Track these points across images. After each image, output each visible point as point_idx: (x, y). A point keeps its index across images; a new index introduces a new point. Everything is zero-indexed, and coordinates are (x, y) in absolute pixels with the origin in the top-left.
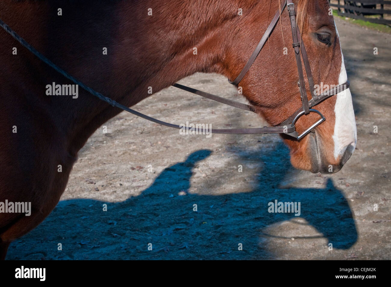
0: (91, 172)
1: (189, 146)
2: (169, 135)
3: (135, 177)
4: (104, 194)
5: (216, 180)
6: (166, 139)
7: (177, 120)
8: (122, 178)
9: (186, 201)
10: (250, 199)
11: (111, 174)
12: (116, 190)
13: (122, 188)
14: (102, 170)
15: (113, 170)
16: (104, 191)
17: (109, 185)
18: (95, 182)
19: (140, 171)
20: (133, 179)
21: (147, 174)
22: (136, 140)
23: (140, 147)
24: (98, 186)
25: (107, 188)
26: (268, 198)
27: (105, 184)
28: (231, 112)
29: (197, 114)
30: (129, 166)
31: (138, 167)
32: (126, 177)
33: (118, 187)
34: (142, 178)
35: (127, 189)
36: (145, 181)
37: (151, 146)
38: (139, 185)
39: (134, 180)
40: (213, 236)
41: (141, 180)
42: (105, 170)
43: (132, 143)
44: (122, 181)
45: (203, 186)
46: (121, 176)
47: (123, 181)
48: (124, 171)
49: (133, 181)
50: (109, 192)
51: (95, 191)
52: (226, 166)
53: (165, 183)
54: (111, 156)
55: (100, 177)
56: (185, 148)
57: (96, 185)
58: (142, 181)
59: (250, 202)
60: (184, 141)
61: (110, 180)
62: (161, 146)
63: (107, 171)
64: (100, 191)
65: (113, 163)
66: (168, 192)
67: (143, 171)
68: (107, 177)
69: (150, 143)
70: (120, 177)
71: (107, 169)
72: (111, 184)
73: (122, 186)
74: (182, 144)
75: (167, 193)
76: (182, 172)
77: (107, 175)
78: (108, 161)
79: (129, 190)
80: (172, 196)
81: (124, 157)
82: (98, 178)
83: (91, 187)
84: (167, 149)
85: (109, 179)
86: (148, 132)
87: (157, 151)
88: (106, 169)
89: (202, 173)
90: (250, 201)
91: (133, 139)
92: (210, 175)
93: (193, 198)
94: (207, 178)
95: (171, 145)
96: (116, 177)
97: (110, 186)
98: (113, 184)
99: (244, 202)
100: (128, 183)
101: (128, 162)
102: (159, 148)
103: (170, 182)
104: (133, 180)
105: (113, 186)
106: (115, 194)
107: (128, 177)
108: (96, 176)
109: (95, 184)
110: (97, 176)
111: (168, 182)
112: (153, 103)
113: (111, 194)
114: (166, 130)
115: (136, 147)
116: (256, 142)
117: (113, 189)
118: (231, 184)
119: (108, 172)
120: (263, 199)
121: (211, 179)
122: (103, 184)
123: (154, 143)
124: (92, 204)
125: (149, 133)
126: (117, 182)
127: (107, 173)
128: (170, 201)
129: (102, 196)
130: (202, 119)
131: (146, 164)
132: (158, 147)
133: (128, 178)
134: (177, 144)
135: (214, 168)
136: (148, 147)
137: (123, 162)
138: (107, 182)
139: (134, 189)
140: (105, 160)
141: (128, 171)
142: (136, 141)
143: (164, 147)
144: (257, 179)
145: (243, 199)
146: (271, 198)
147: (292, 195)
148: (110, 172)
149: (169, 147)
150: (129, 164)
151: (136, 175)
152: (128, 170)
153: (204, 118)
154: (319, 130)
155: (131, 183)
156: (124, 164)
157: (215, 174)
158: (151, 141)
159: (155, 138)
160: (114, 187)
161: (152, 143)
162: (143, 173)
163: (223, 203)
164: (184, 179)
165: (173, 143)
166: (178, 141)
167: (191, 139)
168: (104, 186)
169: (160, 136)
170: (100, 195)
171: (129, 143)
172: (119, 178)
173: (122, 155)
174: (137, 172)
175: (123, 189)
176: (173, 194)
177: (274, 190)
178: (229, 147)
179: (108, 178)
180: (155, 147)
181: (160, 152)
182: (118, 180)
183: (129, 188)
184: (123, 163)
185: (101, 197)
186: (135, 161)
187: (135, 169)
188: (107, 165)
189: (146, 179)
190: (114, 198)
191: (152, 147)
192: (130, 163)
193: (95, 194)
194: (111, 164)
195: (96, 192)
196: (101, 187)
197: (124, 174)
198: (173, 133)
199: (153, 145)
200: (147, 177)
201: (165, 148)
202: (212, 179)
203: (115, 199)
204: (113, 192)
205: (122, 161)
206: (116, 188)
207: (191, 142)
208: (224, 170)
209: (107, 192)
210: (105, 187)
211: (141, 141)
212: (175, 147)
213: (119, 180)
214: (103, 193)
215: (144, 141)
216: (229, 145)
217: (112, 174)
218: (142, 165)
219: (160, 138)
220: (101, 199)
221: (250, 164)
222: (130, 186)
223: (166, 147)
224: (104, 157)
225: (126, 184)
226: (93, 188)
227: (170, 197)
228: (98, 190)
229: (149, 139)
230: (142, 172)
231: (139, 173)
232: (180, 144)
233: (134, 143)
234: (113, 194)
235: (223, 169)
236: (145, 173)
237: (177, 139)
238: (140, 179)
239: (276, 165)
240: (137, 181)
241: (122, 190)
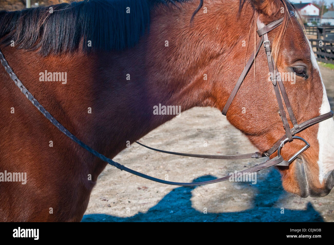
0: (105, 191)
1: (186, 170)
2: (170, 160)
3: (141, 195)
4: (115, 210)
5: (209, 199)
6: (167, 164)
7: (176, 148)
8: (130, 196)
9: (184, 217)
10: (238, 215)
11: (121, 192)
12: (125, 206)
13: (130, 205)
14: (114, 189)
15: (122, 190)
16: (115, 207)
17: (119, 202)
18: (107, 200)
19: (145, 191)
20: (139, 197)
21: (151, 194)
22: (142, 164)
23: (145, 170)
24: (110, 203)
25: (118, 205)
26: (253, 214)
27: (116, 201)
28: (222, 141)
29: (193, 143)
30: (136, 187)
31: (143, 187)
32: (133, 195)
33: (127, 204)
34: (147, 196)
35: (134, 205)
36: (150, 199)
37: (155, 169)
38: (144, 202)
39: (140, 198)
41: (146, 198)
42: (116, 189)
43: (138, 167)
44: (130, 199)
45: (198, 204)
46: (130, 194)
47: (131, 199)
48: (132, 190)
49: (139, 199)
50: (119, 208)
51: (108, 207)
52: (217, 187)
53: (166, 201)
54: (121, 177)
55: (112, 195)
56: (183, 171)
57: (108, 202)
58: (147, 199)
59: (238, 218)
60: (182, 166)
61: (120, 198)
62: (163, 169)
63: (118, 190)
64: (111, 207)
65: (122, 184)
66: (169, 209)
67: (148, 190)
68: (117, 196)
69: (154, 167)
70: (128, 196)
71: (118, 189)
72: (121, 201)
73: (130, 203)
74: (180, 168)
75: (168, 210)
76: (180, 192)
77: (117, 194)
78: (119, 182)
79: (136, 207)
80: (172, 212)
81: (132, 178)
82: (110, 196)
83: (104, 203)
84: (168, 172)
85: (119, 198)
86: (152, 158)
87: (159, 174)
88: (117, 188)
89: (197, 193)
90: (237, 217)
91: (139, 163)
92: (204, 195)
93: (190, 214)
94: (201, 197)
95: (171, 169)
96: (125, 195)
97: (120, 203)
98: (123, 202)
99: (233, 218)
100: (135, 200)
101: (135, 183)
102: (161, 171)
103: (170, 201)
104: (139, 198)
105: (123, 203)
106: (124, 210)
107: (135, 195)
108: (108, 194)
109: (108, 201)
110: (109, 195)
111: (169, 200)
112: (156, 133)
113: (121, 210)
114: (167, 156)
115: (142, 171)
116: (242, 167)
117: (122, 206)
118: (222, 202)
119: (118, 191)
120: (248, 215)
121: (205, 198)
122: (114, 202)
123: (157, 167)
124: (105, 218)
125: (153, 158)
126: (126, 200)
127: (118, 192)
128: (170, 216)
129: (114, 211)
130: (197, 147)
131: (150, 185)
132: (160, 171)
133: (135, 196)
134: (176, 168)
135: (207, 188)
136: (152, 170)
137: (131, 183)
138: (118, 199)
139: (140, 206)
140: (116, 181)
141: (135, 191)
142: (142, 165)
143: (166, 170)
144: (243, 198)
145: (232, 215)
146: (255, 214)
147: (273, 213)
148: (120, 191)
149: (169, 170)
150: (137, 185)
151: (142, 194)
152: (135, 189)
153: (199, 147)
154: (305, 156)
155: (137, 201)
156: (132, 184)
157: (208, 194)
158: (154, 165)
159: (158, 163)
160: (124, 204)
161: (155, 167)
162: (147, 193)
163: (215, 218)
164: (182, 198)
165: (173, 167)
166: (177, 165)
167: (188, 164)
168: (115, 203)
169: (162, 161)
170: (112, 210)
171: (136, 167)
172: (128, 197)
173: (130, 177)
174: (143, 191)
175: (131, 206)
176: (173, 210)
177: (258, 208)
178: (220, 171)
179: (119, 196)
180: (157, 170)
181: (162, 174)
182: (127, 198)
183: (136, 204)
184: (131, 184)
185: (112, 212)
186: (141, 182)
187: (141, 189)
188: (118, 186)
189: (150, 198)
190: (123, 213)
191: (155, 171)
192: (137, 183)
193: (108, 209)
194: (121, 185)
195: (109, 208)
196: (113, 204)
197: (132, 193)
198: (173, 159)
199: (156, 169)
200: (151, 195)
201: (166, 172)
202: (206, 198)
203: (124, 214)
204: (123, 208)
205: (130, 182)
206: (125, 205)
207: (188, 167)
208: (216, 191)
209: (118, 208)
210: (116, 204)
211: (146, 165)
212: (174, 171)
213: (128, 198)
214: (114, 209)
215: (149, 166)
216: (220, 169)
217: (122, 193)
218: (147, 186)
219: (162, 163)
220: (113, 214)
221: (238, 186)
222: (136, 203)
223: (167, 171)
224: (115, 178)
225: (133, 202)
226: (106, 204)
227: (170, 212)
228: (110, 207)
229: (152, 163)
230: (147, 192)
231: (145, 192)
232: (178, 168)
233: (140, 167)
234: (123, 209)
235: (215, 190)
236: (149, 193)
237: (176, 164)
238: (145, 198)
239: (259, 186)
240: (143, 199)
241: (130, 207)
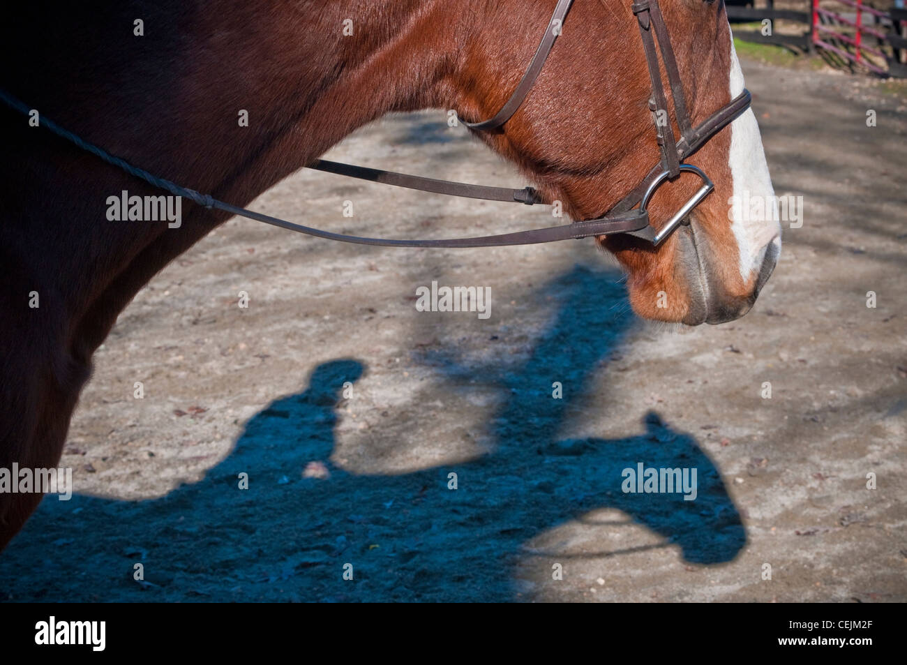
1: (318, 353)
2: (266, 326)
3: (185, 434)
4: (109, 480)
5: (395, 437)
6: (259, 336)
7: (282, 289)
8: (152, 437)
9: (322, 493)
10: (485, 483)
11: (123, 427)
12: (139, 468)
13: (154, 463)
14: (100, 418)
15: (128, 419)
16: (110, 472)
17: (121, 456)
18: (83, 451)
19: (198, 419)
20: (181, 439)
21: (216, 427)
22: (182, 341)
23: (194, 357)
24: (92, 460)
25: (116, 465)
26: (529, 479)
27: (110, 454)
28: (418, 265)
29: (333, 273)
30: (169, 407)
31: (191, 409)
32: (163, 435)
33: (146, 461)
34: (205, 437)
35: (168, 465)
36: (214, 444)
37: (223, 354)
38: (198, 453)
39: (184, 441)
40: (398, 581)
41: (202, 442)
42: (107, 418)
43: (172, 348)
44: (153, 445)
45: (361, 453)
46: (151, 432)
47: (157, 445)
48: (157, 419)
49: (182, 445)
50: (122, 475)
51: (86, 472)
52: (415, 402)
53: (265, 448)
54: (120, 381)
55: (96, 435)
56: (309, 358)
57: (86, 456)
58: (205, 444)
59: (485, 491)
60: (304, 341)
61: (123, 444)
62: (248, 354)
63: (114, 421)
64: (97, 472)
65: (126, 401)
66: (275, 471)
67: (207, 417)
68: (113, 437)
69: (220, 346)
70: (147, 437)
71: (113, 417)
72: (126, 454)
73: (153, 458)
74: (298, 348)
75: (271, 474)
76: (305, 419)
77: (113, 431)
78: (115, 396)
79: (173, 468)
80: (286, 479)
81: (154, 383)
82: (90, 438)
83: (73, 462)
84: (263, 361)
85: (120, 442)
86: (212, 320)
87: (237, 367)
88: (110, 415)
89: (356, 420)
90: (484, 487)
91: (173, 337)
92: (377, 425)
93: (340, 484)
94: (370, 432)
95: (272, 352)
96: (138, 435)
97: (124, 460)
98: (131, 454)
99: (470, 491)
100: (169, 449)
101: (167, 396)
102: (243, 359)
103: (276, 446)
104: (181, 442)
105: (132, 458)
106: (137, 478)
107: (169, 434)
108: (85, 433)
109: (84, 454)
110: (87, 435)
111: (272, 446)
112: (219, 247)
113: (127, 480)
114: (257, 314)
115: (184, 359)
116: (486, 340)
117: (131, 467)
118: (434, 447)
119: (116, 423)
120: (515, 483)
121: (381, 434)
122: (105, 455)
123: (229, 348)
124: (79, 507)
125: (215, 321)
126: (142, 449)
127: (113, 426)
128: (280, 493)
129: (105, 484)
130: (346, 283)
131: (212, 400)
132: (239, 357)
133: (168, 437)
134: (287, 348)
135: (386, 406)
136: (214, 358)
137: (152, 396)
138: (115, 448)
139: (185, 466)
140: (106, 392)
141: (167, 420)
142: (183, 343)
143: (256, 356)
144: (497, 432)
145: (466, 484)
146: (536, 479)
147: (588, 471)
148: (121, 423)
149: (267, 356)
150: (170, 402)
151: (188, 430)
152: (166, 416)
153: (349, 283)
155: (176, 450)
156: (156, 400)
157: (392, 423)
158: (220, 341)
159: (230, 335)
160: (135, 460)
161: (224, 346)
162: (204, 425)
163: (416, 494)
164: (313, 437)
165: (277, 345)
166: (289, 340)
167: (323, 336)
168: (109, 460)
169: (243, 329)
170: (98, 483)
171: (163, 349)
172: (146, 439)
173: (148, 378)
174: (192, 420)
175: (158, 465)
176: (287, 475)
177: (544, 460)
178: (419, 354)
179: (117, 438)
180: (231, 357)
181: (247, 368)
182: (143, 442)
183: (172, 462)
184: (152, 399)
185: (101, 486)
186: (183, 393)
187: (185, 414)
188: (113, 406)
189: (215, 439)
190: (136, 490)
191: (223, 358)
192: (171, 398)
193: (85, 479)
194: (121, 403)
195: (89, 475)
196: (102, 462)
197: (158, 427)
198: (275, 322)
199: (227, 353)
200: (216, 433)
201: (258, 360)
202: (384, 435)
203: (139, 493)
204: (133, 474)
205: (149, 395)
206: (140, 464)
207: (322, 343)
208: (413, 412)
209: (117, 473)
210: (112, 461)
211: (196, 343)
212: (284, 357)
213: (146, 443)
214: (106, 476)
215: (203, 343)
216: (420, 347)
217: (127, 428)
218: (202, 404)
219: (244, 334)
220: (103, 493)
221: (477, 395)
222: (174, 458)
223: (261, 357)
224: (102, 384)
225: (165, 453)
226: (78, 465)
227: (280, 482)
228: (93, 471)
229: (214, 336)
230: (203, 422)
231: (197, 424)
232: (294, 347)
233: (176, 347)
234: (133, 478)
235: (410, 409)
236: (211, 425)
237: (288, 336)
238: (199, 440)
239: (540, 395)
240: (194, 445)
241: (155, 469)
